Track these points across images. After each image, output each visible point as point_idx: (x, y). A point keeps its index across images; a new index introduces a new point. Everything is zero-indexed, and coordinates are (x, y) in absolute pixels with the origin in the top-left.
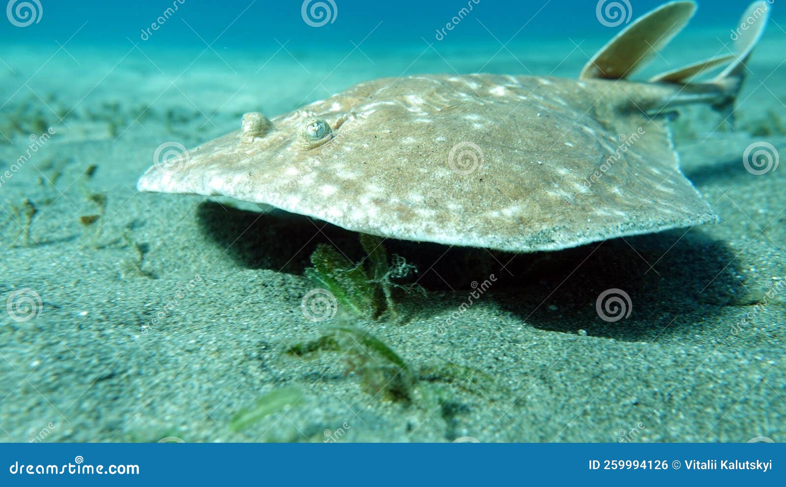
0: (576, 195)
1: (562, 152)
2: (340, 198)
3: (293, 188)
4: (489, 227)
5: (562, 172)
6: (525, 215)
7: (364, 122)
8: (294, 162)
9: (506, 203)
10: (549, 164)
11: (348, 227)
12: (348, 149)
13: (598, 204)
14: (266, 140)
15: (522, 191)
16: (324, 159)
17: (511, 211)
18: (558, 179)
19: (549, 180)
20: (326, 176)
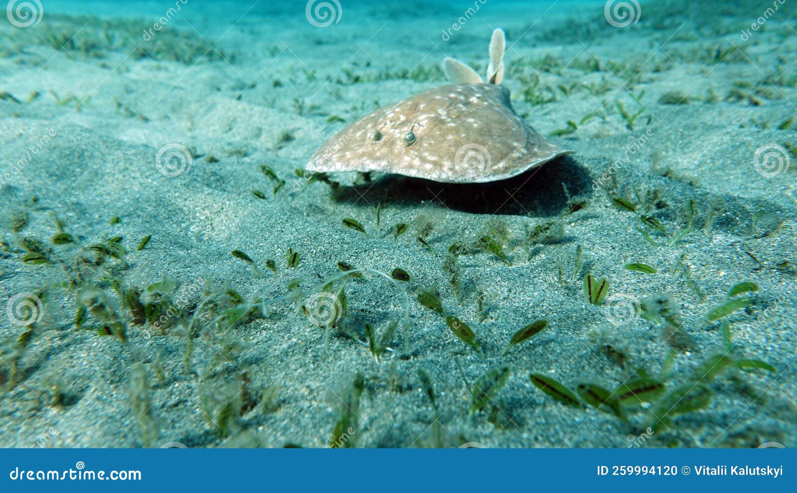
0: (523, 154)
1: (513, 134)
2: (435, 169)
3: (411, 166)
4: (495, 173)
5: (516, 144)
6: (507, 166)
7: (425, 128)
8: (405, 154)
9: (499, 162)
10: (509, 141)
11: (441, 181)
12: (426, 145)
13: (532, 157)
14: (381, 142)
15: (503, 156)
16: (418, 151)
17: (501, 165)
18: (515, 148)
19: (513, 149)
20: (424, 160)
